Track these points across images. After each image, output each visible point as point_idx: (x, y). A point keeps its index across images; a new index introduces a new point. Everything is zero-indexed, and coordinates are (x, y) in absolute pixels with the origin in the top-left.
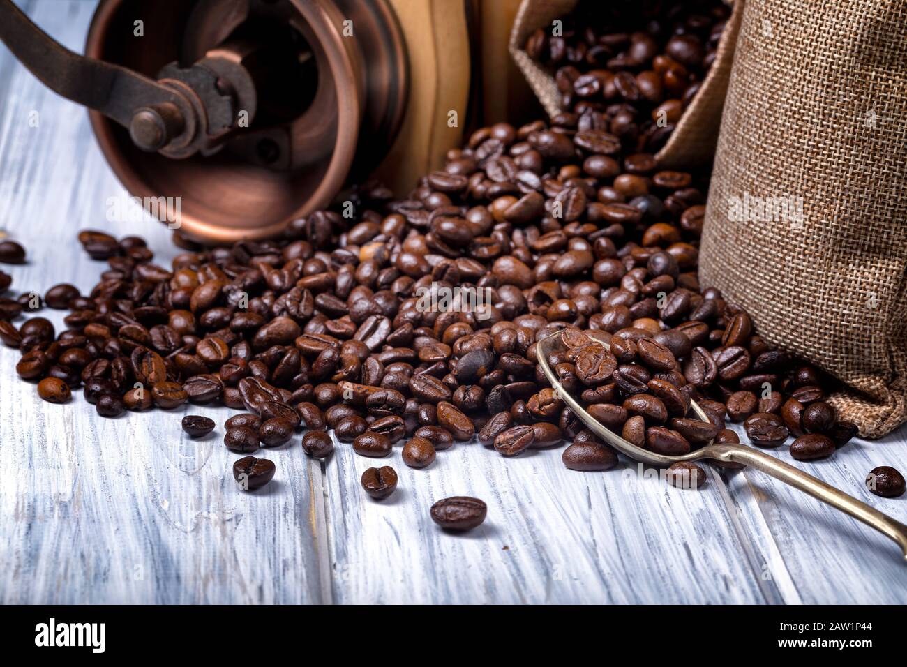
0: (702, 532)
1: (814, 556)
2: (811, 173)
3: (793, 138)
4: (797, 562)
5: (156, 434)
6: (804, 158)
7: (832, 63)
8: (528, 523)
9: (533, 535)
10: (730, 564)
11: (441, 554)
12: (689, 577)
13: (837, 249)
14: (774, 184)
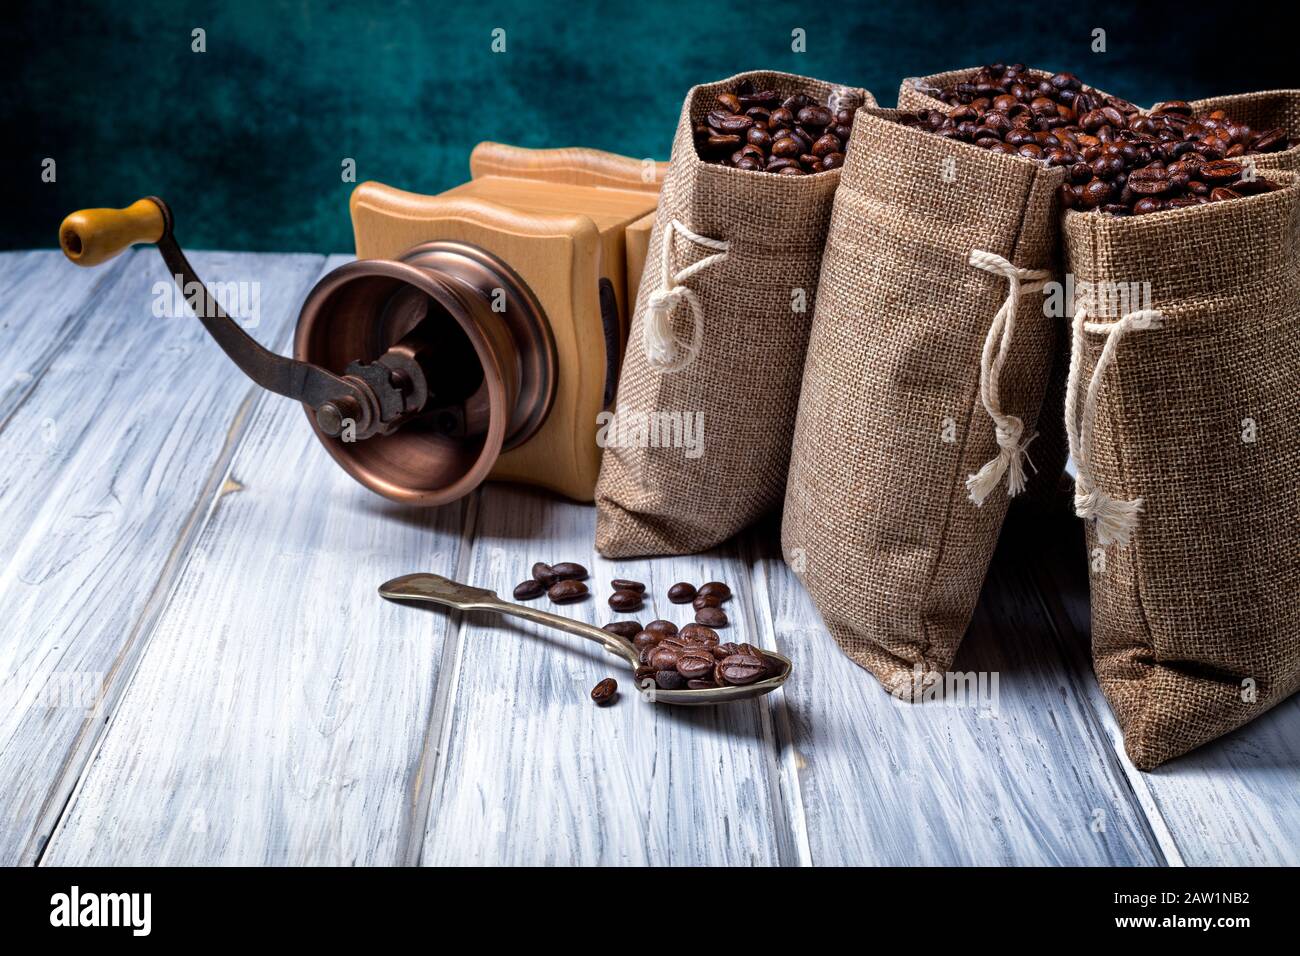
0: (743, 804)
1: (837, 830)
2: (858, 475)
3: (845, 444)
4: (819, 837)
5: (308, 692)
6: (853, 462)
7: (875, 384)
8: (597, 792)
9: (599, 804)
10: (760, 842)
11: (516, 825)
12: (722, 855)
13: (880, 539)
14: (831, 482)
